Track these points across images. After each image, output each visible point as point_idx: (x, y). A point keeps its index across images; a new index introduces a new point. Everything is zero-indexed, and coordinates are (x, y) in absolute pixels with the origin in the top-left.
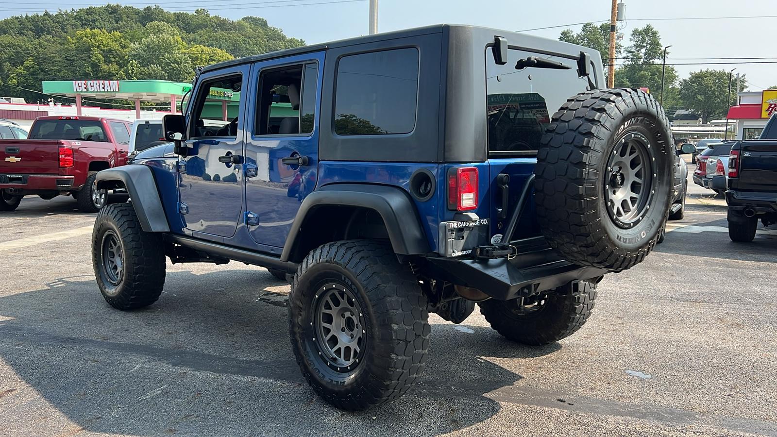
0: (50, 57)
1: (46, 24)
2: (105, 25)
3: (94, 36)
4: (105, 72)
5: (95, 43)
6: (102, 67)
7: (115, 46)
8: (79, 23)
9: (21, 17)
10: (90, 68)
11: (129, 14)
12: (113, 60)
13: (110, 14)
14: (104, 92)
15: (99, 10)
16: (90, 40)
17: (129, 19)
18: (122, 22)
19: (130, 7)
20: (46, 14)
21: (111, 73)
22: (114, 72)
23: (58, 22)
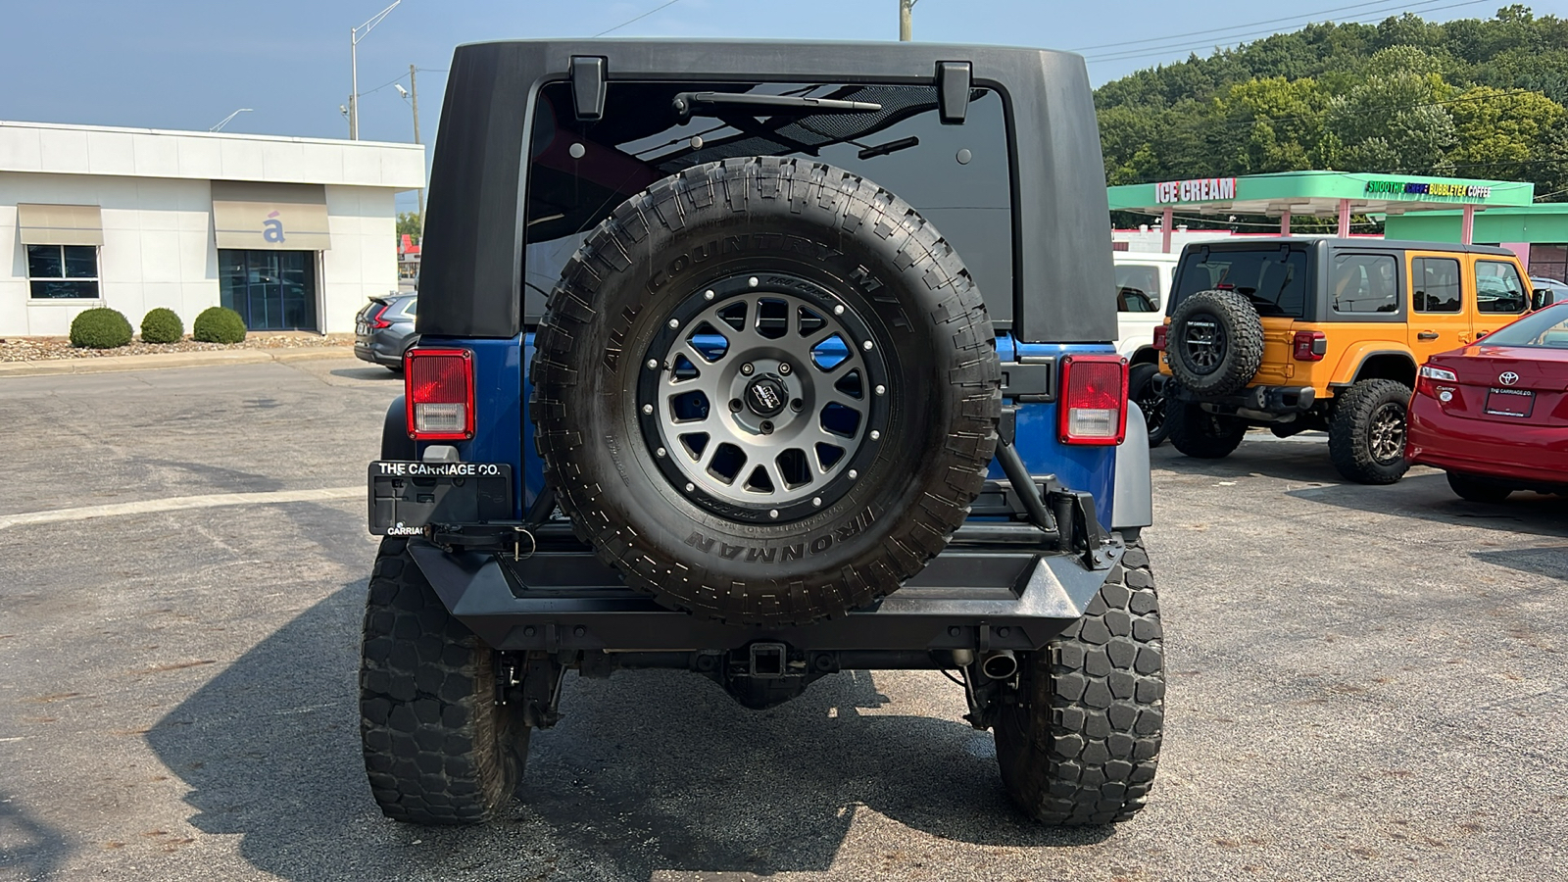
0: (1181, 139)
1: (1189, 78)
2: (1295, 67)
3: (1262, 90)
4: (1273, 161)
5: (1263, 106)
6: (1269, 152)
7: (1300, 107)
8: (1247, 70)
9: (1151, 70)
10: (1246, 155)
11: (1347, 39)
12: (1293, 136)
13: (1310, 43)
14: (1209, 200)
15: (1288, 40)
16: (1255, 100)
17: (1346, 50)
18: (1330, 57)
19: (1351, 25)
20: (1193, 60)
21: (1286, 161)
22: (1293, 159)
23: (1211, 73)
